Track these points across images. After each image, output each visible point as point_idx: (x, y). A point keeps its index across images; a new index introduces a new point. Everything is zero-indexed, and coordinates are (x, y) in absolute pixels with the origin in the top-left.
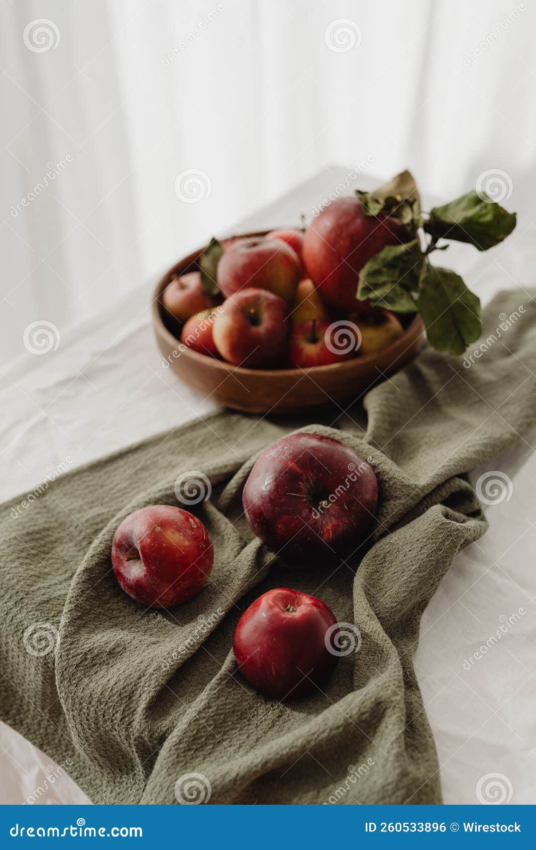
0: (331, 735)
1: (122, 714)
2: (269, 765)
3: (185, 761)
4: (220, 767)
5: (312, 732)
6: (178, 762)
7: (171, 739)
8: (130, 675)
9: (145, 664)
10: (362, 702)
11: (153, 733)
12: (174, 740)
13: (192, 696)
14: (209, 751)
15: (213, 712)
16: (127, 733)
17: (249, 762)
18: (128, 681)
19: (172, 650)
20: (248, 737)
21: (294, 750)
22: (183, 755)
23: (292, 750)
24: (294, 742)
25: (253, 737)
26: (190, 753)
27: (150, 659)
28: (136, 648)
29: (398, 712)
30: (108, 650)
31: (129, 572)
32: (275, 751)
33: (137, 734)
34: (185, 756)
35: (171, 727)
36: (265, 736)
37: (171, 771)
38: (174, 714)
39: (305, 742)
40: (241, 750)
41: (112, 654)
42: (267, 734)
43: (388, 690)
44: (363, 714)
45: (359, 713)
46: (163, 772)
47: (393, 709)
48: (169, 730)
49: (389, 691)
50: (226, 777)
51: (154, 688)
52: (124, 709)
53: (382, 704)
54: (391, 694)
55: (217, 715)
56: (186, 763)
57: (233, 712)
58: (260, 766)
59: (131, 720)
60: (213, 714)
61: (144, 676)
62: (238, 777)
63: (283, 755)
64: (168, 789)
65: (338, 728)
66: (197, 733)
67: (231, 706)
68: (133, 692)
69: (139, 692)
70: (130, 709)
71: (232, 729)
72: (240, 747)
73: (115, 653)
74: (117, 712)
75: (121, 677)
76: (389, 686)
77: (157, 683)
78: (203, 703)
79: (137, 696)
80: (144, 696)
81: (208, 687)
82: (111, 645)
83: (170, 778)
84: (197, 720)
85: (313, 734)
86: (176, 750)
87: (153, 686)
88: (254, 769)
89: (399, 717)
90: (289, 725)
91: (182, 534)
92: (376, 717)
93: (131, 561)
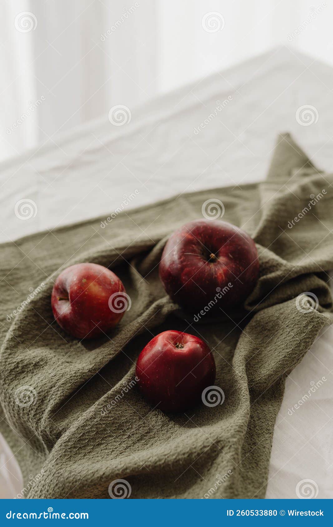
0: (178, 458)
1: (35, 412)
2: (128, 471)
3: (70, 455)
4: (94, 465)
5: (166, 453)
6: (65, 455)
7: (63, 437)
8: (45, 384)
9: (57, 378)
10: (206, 438)
11: (53, 430)
12: (65, 438)
13: (86, 407)
14: (89, 451)
15: (97, 421)
16: (36, 426)
17: (114, 466)
18: (43, 389)
19: (79, 371)
20: (120, 444)
21: (149, 463)
22: (69, 450)
23: (146, 463)
24: (149, 458)
25: (124, 445)
26: (75, 450)
27: (61, 375)
28: (54, 363)
29: (233, 451)
30: (34, 363)
31: (60, 309)
32: (135, 462)
33: (43, 428)
34: (70, 452)
35: (66, 428)
36: (133, 446)
37: (59, 461)
38: (70, 418)
39: (157, 459)
40: (113, 453)
41: (37, 366)
42: (135, 445)
43: (228, 433)
44: (205, 447)
45: (203, 446)
46: (53, 462)
47: (229, 448)
48: (65, 430)
49: (230, 433)
50: (95, 474)
51: (59, 397)
52: (37, 408)
53: (222, 442)
54: (230, 436)
55: (100, 424)
56: (71, 456)
57: (113, 423)
58: (121, 470)
59: (41, 417)
60: (97, 423)
61: (54, 387)
62: (104, 476)
63: (139, 466)
64: (54, 475)
65: (184, 454)
66: (82, 436)
67: (111, 419)
68: (45, 397)
69: (49, 398)
70: (41, 409)
71: (110, 436)
72: (113, 451)
73: (39, 365)
74: (32, 409)
75: (39, 385)
76: (231, 430)
77: (62, 394)
78: (91, 414)
79: (48, 400)
80: (52, 401)
81: (97, 403)
82: (37, 359)
83: (57, 466)
84: (84, 426)
85: (165, 455)
86: (65, 446)
87: (58, 395)
88: (117, 472)
89: (233, 455)
90: (153, 441)
91: (101, 287)
92: (215, 451)
93: (63, 301)
